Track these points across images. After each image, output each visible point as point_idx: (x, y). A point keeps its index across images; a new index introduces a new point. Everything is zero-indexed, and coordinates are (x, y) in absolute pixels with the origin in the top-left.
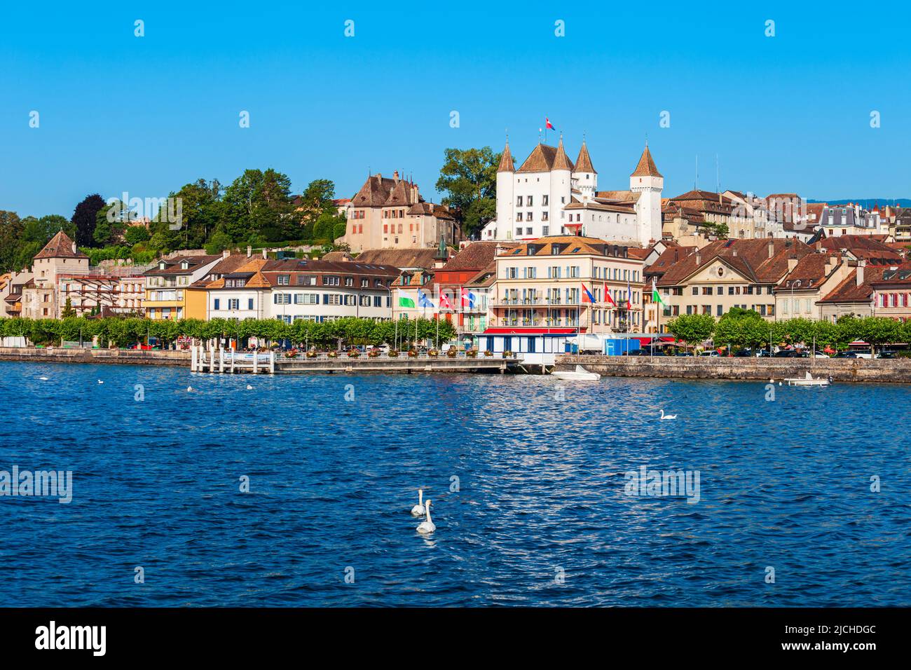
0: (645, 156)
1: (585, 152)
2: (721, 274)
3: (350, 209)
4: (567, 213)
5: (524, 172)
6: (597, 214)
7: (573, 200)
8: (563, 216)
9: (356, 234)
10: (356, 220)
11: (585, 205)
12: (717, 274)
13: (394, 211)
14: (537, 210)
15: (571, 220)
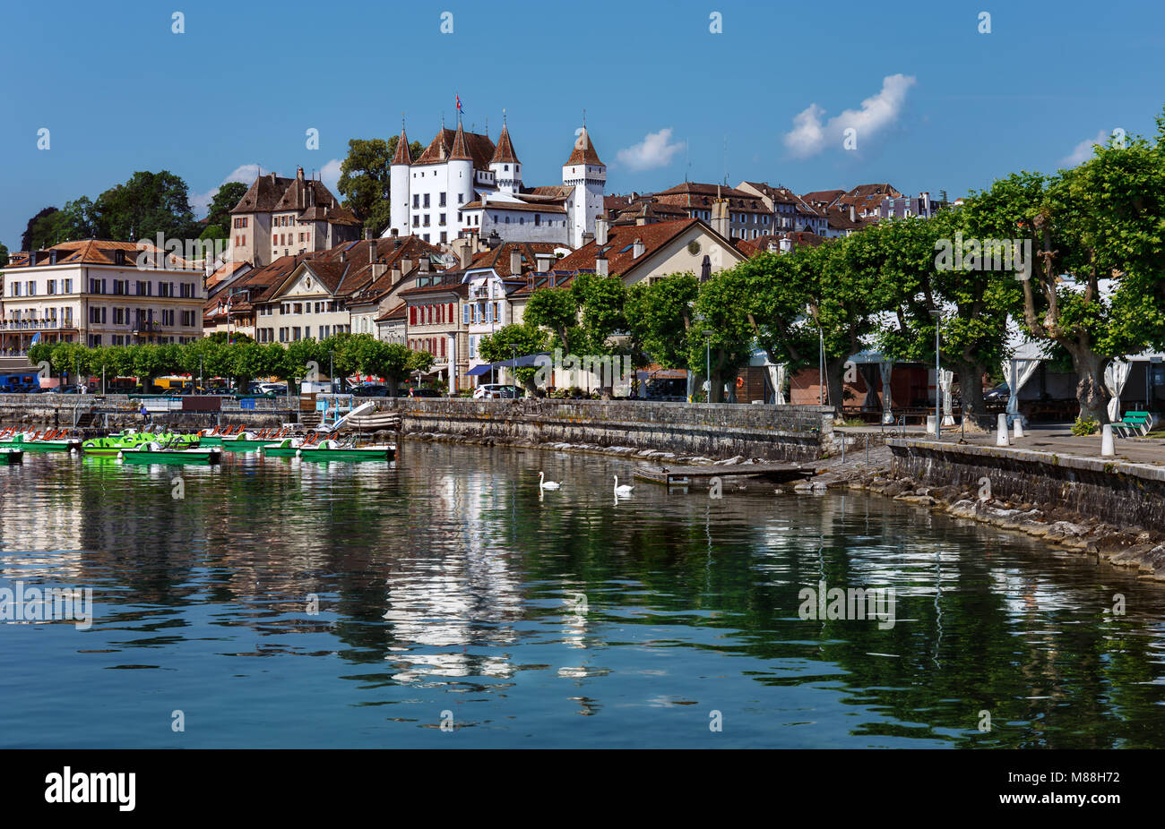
1: (506, 137)
2: (309, 285)
3: (234, 217)
4: (465, 215)
5: (422, 164)
6: (502, 215)
7: (478, 198)
8: (460, 219)
9: (239, 248)
10: (239, 230)
11: (484, 203)
12: (306, 285)
13: (283, 217)
14: (435, 211)
15: (469, 224)
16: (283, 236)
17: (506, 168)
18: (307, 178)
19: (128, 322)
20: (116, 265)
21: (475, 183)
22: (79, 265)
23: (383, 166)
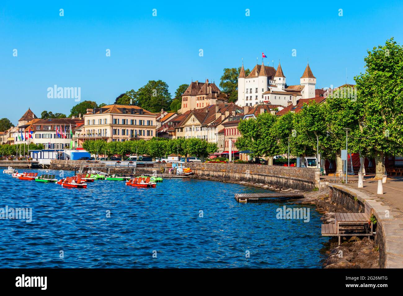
0: (307, 69)
1: (280, 68)
2: (194, 121)
3: (183, 97)
4: (264, 96)
5: (249, 77)
6: (278, 96)
7: (269, 90)
8: (263, 97)
9: (185, 108)
10: (185, 102)
11: (271, 92)
12: (193, 121)
13: (200, 97)
14: (254, 95)
15: (266, 99)
16: (200, 104)
17: (280, 79)
18: (210, 82)
19: (127, 135)
20: (123, 113)
21: (269, 85)
22: (109, 114)
23: (236, 78)
